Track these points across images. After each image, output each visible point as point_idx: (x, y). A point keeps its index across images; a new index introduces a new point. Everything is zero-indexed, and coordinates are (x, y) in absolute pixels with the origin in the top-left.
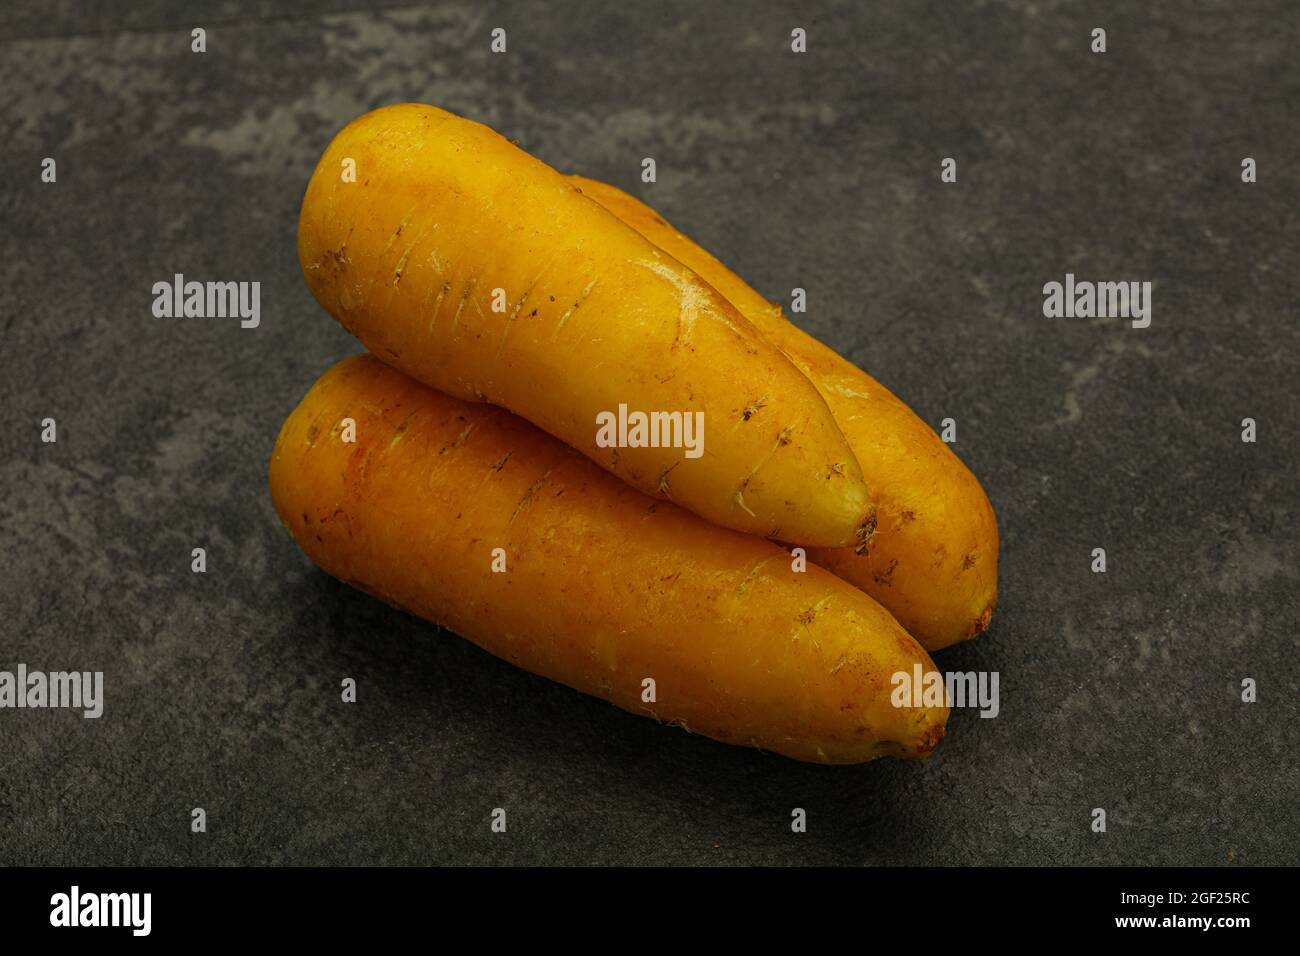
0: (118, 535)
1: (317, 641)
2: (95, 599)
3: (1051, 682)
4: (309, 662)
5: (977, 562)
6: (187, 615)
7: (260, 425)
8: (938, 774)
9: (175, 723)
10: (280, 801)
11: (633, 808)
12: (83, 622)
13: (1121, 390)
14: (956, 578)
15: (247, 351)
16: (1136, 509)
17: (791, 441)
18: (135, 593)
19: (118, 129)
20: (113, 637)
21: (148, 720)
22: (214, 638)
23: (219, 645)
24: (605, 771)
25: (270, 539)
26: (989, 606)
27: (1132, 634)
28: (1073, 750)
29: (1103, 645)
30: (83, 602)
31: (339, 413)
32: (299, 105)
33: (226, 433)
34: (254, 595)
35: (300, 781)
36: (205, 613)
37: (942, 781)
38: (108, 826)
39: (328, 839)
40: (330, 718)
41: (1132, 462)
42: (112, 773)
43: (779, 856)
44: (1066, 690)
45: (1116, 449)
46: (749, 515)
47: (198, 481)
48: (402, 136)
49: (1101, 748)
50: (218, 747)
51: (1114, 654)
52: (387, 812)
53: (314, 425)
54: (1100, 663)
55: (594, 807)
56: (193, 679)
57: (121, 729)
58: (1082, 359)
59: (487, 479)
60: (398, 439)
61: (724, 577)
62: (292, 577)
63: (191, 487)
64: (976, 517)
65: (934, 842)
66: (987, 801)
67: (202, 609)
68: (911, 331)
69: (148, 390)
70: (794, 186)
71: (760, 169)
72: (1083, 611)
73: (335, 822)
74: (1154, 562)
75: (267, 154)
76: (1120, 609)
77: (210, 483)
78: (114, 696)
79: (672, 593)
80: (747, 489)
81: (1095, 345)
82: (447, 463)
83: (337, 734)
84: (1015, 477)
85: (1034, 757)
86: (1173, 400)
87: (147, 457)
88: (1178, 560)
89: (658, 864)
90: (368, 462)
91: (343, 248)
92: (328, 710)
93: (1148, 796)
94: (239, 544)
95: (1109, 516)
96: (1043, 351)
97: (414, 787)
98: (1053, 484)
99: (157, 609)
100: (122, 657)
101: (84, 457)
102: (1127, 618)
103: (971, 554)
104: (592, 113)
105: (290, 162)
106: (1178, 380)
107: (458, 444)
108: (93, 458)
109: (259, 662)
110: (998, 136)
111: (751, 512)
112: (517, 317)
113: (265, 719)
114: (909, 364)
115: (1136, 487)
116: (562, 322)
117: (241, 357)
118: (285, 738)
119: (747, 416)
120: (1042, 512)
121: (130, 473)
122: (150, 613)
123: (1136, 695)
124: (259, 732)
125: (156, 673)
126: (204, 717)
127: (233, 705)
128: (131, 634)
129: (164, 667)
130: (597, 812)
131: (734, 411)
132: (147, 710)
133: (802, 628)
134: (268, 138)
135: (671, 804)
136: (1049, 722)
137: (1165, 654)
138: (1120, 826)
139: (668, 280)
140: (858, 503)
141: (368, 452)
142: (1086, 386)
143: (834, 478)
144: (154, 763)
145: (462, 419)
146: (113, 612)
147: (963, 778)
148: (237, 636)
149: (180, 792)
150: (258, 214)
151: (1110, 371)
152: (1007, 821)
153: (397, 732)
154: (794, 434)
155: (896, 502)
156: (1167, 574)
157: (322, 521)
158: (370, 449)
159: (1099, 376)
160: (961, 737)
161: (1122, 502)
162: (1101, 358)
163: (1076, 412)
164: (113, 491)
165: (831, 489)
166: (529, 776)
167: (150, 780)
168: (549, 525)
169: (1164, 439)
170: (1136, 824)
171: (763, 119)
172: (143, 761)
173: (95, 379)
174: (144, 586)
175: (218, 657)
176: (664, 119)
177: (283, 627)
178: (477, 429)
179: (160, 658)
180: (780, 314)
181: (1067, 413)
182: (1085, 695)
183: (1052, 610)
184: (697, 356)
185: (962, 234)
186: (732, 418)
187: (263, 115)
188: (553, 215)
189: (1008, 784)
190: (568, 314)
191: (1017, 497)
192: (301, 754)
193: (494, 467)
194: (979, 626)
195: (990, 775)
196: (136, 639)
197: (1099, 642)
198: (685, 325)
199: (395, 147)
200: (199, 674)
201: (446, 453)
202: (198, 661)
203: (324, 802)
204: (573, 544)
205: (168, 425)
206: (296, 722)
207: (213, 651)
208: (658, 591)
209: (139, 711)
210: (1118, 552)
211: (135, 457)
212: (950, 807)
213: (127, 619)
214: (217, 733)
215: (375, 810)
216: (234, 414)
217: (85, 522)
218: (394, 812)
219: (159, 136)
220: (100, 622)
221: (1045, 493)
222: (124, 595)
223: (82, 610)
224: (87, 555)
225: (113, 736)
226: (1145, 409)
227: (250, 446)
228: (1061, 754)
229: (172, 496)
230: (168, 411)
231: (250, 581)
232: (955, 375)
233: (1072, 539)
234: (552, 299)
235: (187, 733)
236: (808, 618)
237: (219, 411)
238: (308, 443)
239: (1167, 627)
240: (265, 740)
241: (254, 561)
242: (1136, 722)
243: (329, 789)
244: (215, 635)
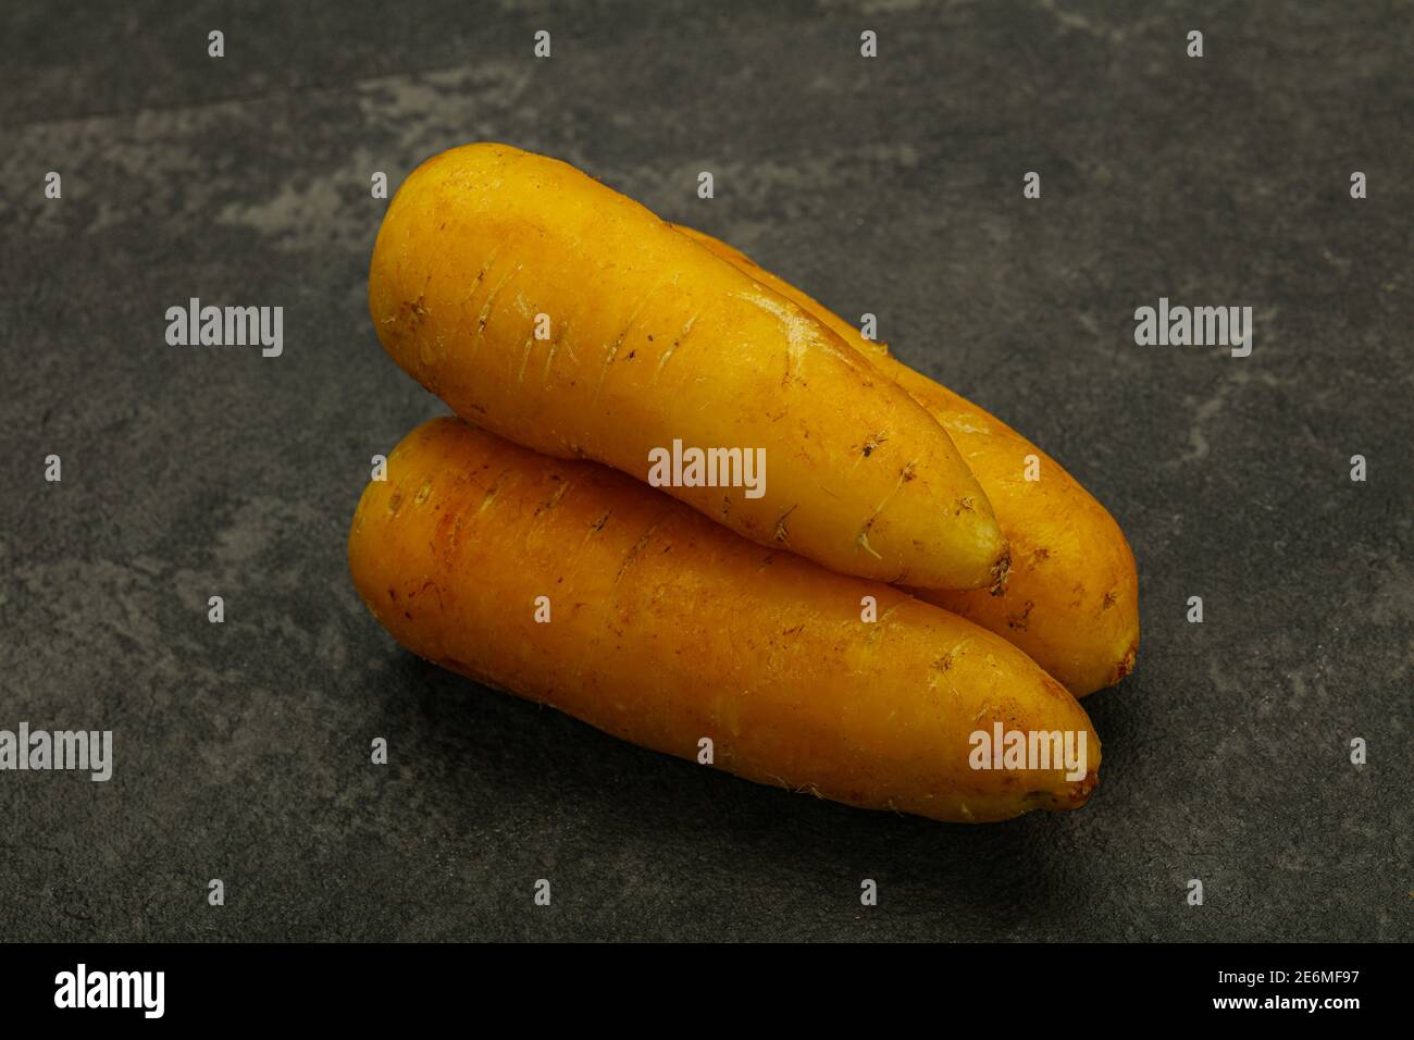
0: (183, 631)
1: (408, 729)
2: (164, 699)
3: (1200, 728)
4: (401, 752)
5: (1118, 600)
6: (265, 710)
7: (326, 509)
8: (1089, 829)
9: (262, 823)
10: (382, 897)
11: (765, 884)
12: (153, 723)
13: (1250, 422)
14: (1097, 617)
15: (306, 433)
16: (1276, 544)
17: (915, 476)
18: (206, 690)
19: (146, 211)
20: (187, 738)
21: (232, 821)
22: (296, 733)
23: (302, 739)
24: (730, 847)
25: (348, 627)
26: (1132, 648)
27: (1284, 673)
28: (1233, 797)
29: (1254, 685)
30: (152, 702)
31: (422, 480)
32: (340, 176)
33: (290, 519)
34: (335, 685)
35: (401, 876)
36: (284, 706)
37: (1094, 837)
38: (199, 934)
39: (438, 934)
40: (429, 809)
41: (1268, 495)
42: (197, 878)
43: (926, 924)
44: (1218, 734)
45: (1249, 483)
46: (875, 557)
47: (265, 570)
48: (477, 176)
49: (1260, 791)
50: (311, 845)
51: (1267, 694)
52: (499, 902)
53: (397, 493)
54: (1252, 704)
55: (723, 884)
56: (277, 776)
57: (204, 832)
58: (1206, 391)
59: (588, 537)
60: (488, 502)
61: (850, 627)
62: (375, 664)
63: (257, 578)
64: (1113, 553)
65: (1091, 900)
66: (1144, 854)
67: (281, 703)
68: (1018, 374)
69: (202, 479)
70: (879, 231)
71: (841, 215)
72: (1229, 652)
73: (443, 916)
74: (1300, 597)
75: (309, 228)
76: (1269, 647)
77: (277, 572)
78: (193, 799)
79: (797, 647)
80: (872, 528)
81: (1217, 377)
82: (543, 525)
83: (438, 825)
84: (1144, 518)
85: (1190, 806)
86: (1306, 429)
87: (207, 549)
88: (1326, 593)
89: (797, 940)
90: (458, 528)
91: (421, 298)
92: (426, 801)
93: (1316, 839)
94: (314, 633)
95: (1248, 551)
96: (1161, 386)
97: (526, 876)
98: (1184, 523)
99: (232, 706)
100: (198, 758)
101: (140, 553)
102: (1277, 656)
103: (1111, 591)
104: (656, 168)
105: (335, 235)
106: (1309, 407)
107: (553, 504)
108: (149, 553)
109: (346, 754)
110: (1094, 167)
111: (878, 555)
112: (613, 360)
113: (358, 813)
114: (1020, 408)
115: (1274, 521)
116: (662, 363)
117: (300, 439)
118: (382, 832)
119: (868, 451)
120: (1176, 552)
121: (189, 566)
122: (225, 710)
123: (1294, 736)
124: (354, 827)
125: (236, 772)
126: (293, 815)
127: (322, 800)
128: (206, 733)
129: (245, 765)
130: (725, 889)
131: (853, 447)
132: (230, 810)
133: (939, 676)
134: (309, 211)
135: (805, 877)
136: (1204, 770)
137: (1321, 690)
138: (1289, 872)
139: (773, 314)
140: (989, 539)
141: (457, 517)
142: (1212, 419)
143: (963, 514)
144: (241, 865)
145: (555, 477)
146: (185, 711)
147: (1116, 832)
148: (320, 728)
149: (273, 894)
150: (305, 291)
151: (1236, 404)
152: (1167, 874)
153: (503, 819)
154: (918, 468)
155: (1027, 540)
156: (1317, 609)
157: (410, 596)
158: (459, 515)
159: (1223, 409)
160: (1110, 790)
161: (1260, 537)
162: (1225, 390)
163: (1202, 448)
164: (174, 586)
165: (961, 525)
166: (650, 856)
167: (240, 884)
168: (658, 583)
169: (1300, 469)
170: (1307, 868)
171: (840, 164)
172: (231, 864)
173: (145, 471)
174: (216, 682)
175: (302, 752)
176: (734, 169)
177: (369, 717)
178: (573, 487)
179: (239, 756)
180: (886, 352)
181: (1193, 449)
182: (1239, 738)
183: (1196, 653)
184: (809, 390)
185: (1064, 271)
186: (852, 454)
187: (301, 188)
188: (646, 250)
189: (1164, 835)
190: (668, 354)
191: (1148, 538)
192: (401, 847)
193: (595, 526)
194: (1122, 670)
195: (1145, 827)
196: (212, 738)
197: (1250, 683)
198: (794, 357)
199: (471, 187)
200: (284, 769)
201: (541, 514)
202: (281, 757)
203: (430, 896)
204: (686, 601)
205: (227, 515)
206: (392, 814)
207: (296, 745)
208: (781, 646)
209: (222, 812)
210: (1261, 588)
211: (195, 549)
212: (1105, 862)
213: (200, 718)
214: (308, 830)
215: (486, 902)
216: (297, 499)
217: (146, 619)
218: (508, 902)
219: (191, 216)
220: (171, 722)
221: (1177, 532)
222: (195, 694)
223: (151, 711)
224: (152, 653)
225: (196, 840)
226: (1276, 440)
227: (318, 532)
228: (1219, 800)
229: (238, 587)
230: (226, 500)
231: (330, 671)
232: (1070, 416)
233: (1211, 578)
234: (650, 338)
235: (276, 832)
236: (945, 665)
237: (281, 496)
238: (391, 513)
239: (1321, 664)
240: (361, 835)
241: (332, 651)
242: (1296, 763)
243: (434, 882)
244: (297, 729)
